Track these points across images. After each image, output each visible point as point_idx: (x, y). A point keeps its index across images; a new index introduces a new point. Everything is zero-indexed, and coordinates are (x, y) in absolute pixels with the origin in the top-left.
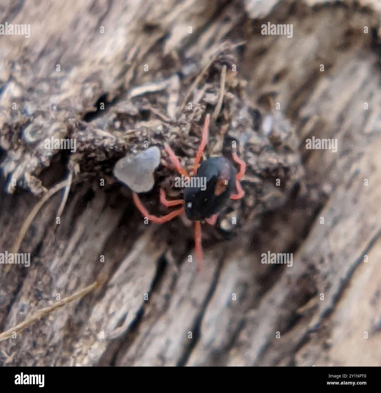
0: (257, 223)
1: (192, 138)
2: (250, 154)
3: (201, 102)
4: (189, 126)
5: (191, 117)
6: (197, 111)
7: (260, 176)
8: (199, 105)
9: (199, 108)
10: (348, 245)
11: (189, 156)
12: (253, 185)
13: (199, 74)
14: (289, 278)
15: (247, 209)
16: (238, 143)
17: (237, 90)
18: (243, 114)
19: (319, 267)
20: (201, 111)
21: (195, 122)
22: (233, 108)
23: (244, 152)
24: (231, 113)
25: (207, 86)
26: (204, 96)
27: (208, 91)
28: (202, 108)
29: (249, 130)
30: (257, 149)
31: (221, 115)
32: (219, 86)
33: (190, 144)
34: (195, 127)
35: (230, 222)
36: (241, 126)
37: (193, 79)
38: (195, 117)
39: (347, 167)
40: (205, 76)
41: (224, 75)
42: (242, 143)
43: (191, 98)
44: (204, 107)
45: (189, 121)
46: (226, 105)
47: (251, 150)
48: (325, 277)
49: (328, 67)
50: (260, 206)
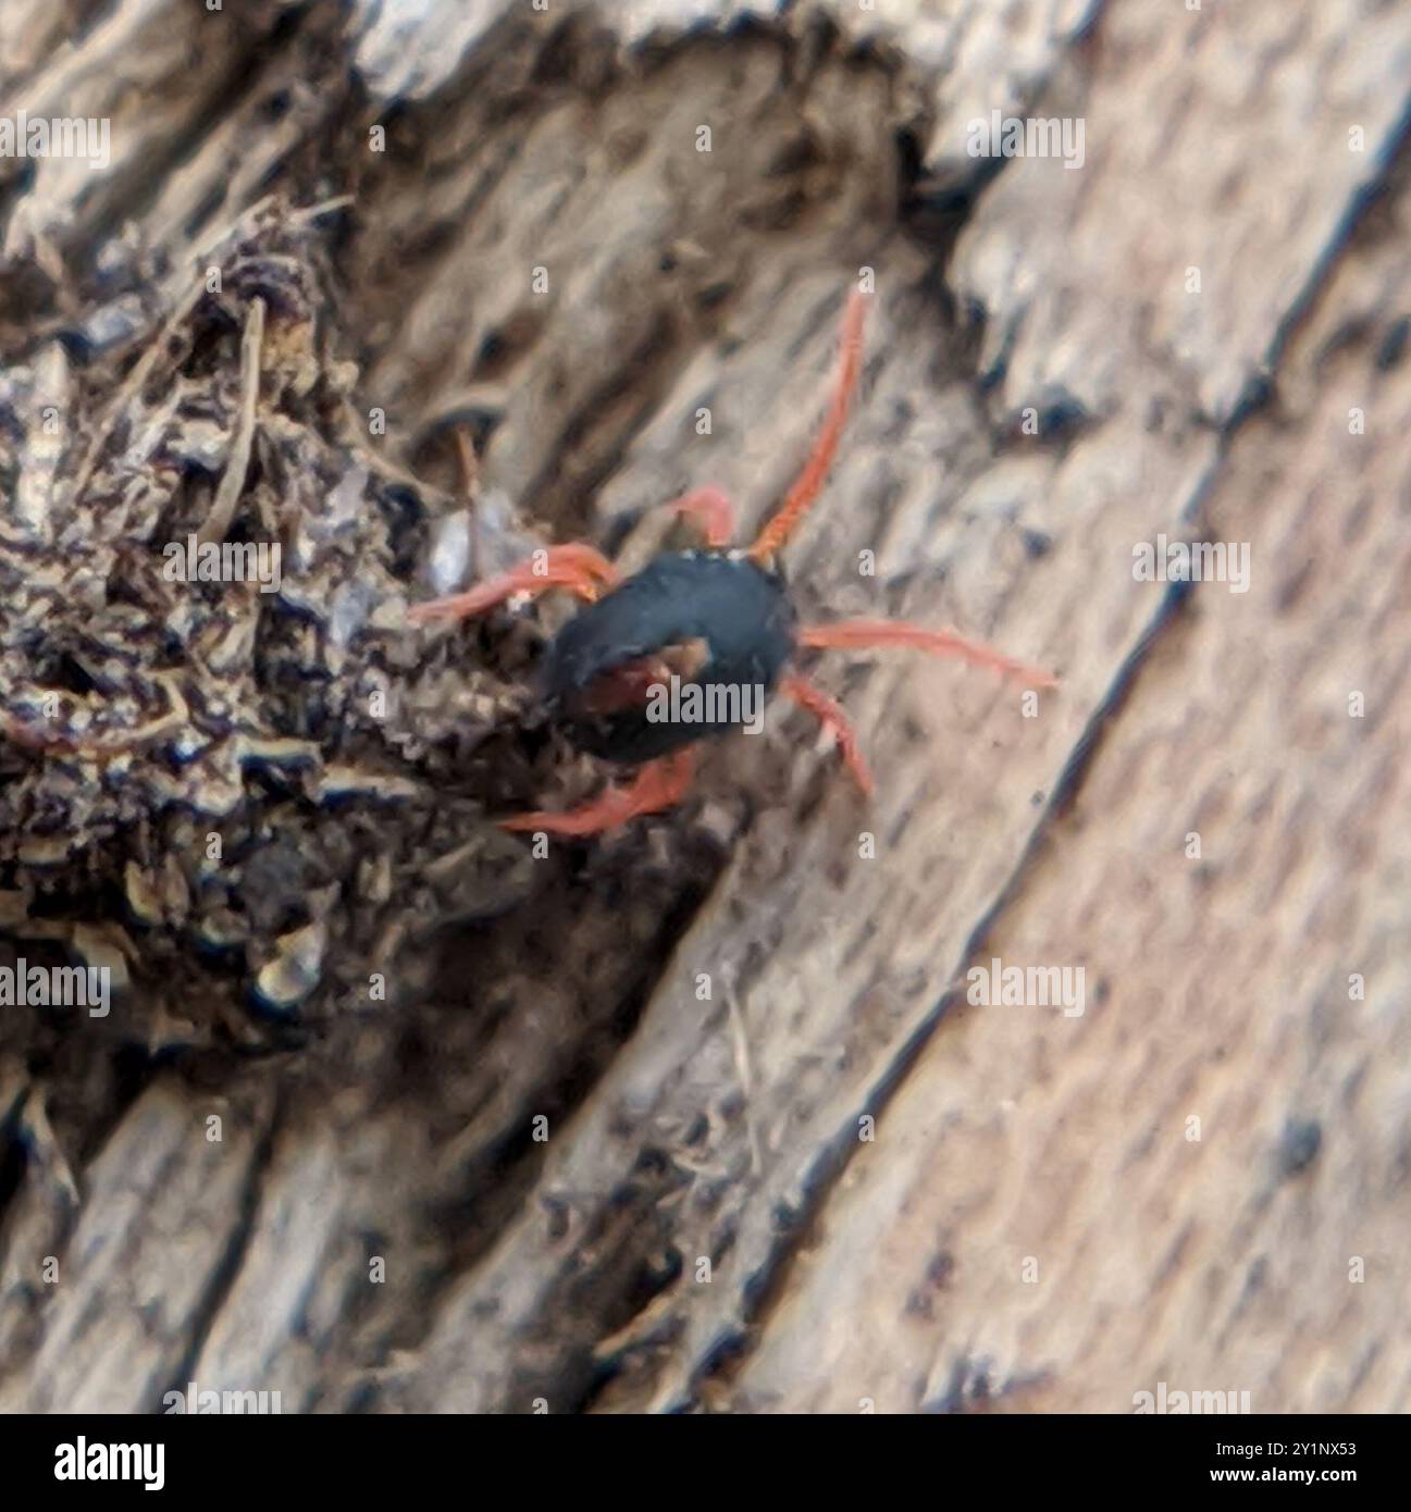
0: (418, 974)
1: (120, 609)
2: (374, 676)
3: (161, 455)
4: (106, 560)
5: (116, 521)
6: (143, 493)
7: (419, 770)
8: (150, 469)
9: (151, 482)
10: (808, 1063)
11: (108, 691)
12: (389, 809)
13: (152, 339)
14: (559, 1209)
15: (369, 915)
16: (322, 629)
17: (318, 407)
18: (346, 505)
19: (684, 1160)
20: (158, 494)
21: (134, 541)
22: (301, 482)
23: (348, 669)
24: (291, 504)
25: (184, 389)
26: (173, 433)
27: (189, 411)
28: (163, 484)
29: (372, 576)
30: (404, 654)
31: (245, 511)
32: (235, 390)
33: (113, 638)
34: (132, 564)
35: (293, 969)
36: (337, 559)
37: (129, 362)
38: (132, 522)
39: (802, 729)
40: (175, 346)
41: (253, 340)
42: (339, 633)
43: (117, 443)
44: (173, 477)
45: (106, 538)
46: (265, 470)
47: (379, 660)
48: (711, 1201)
49: (714, 301)
50: (422, 897)
